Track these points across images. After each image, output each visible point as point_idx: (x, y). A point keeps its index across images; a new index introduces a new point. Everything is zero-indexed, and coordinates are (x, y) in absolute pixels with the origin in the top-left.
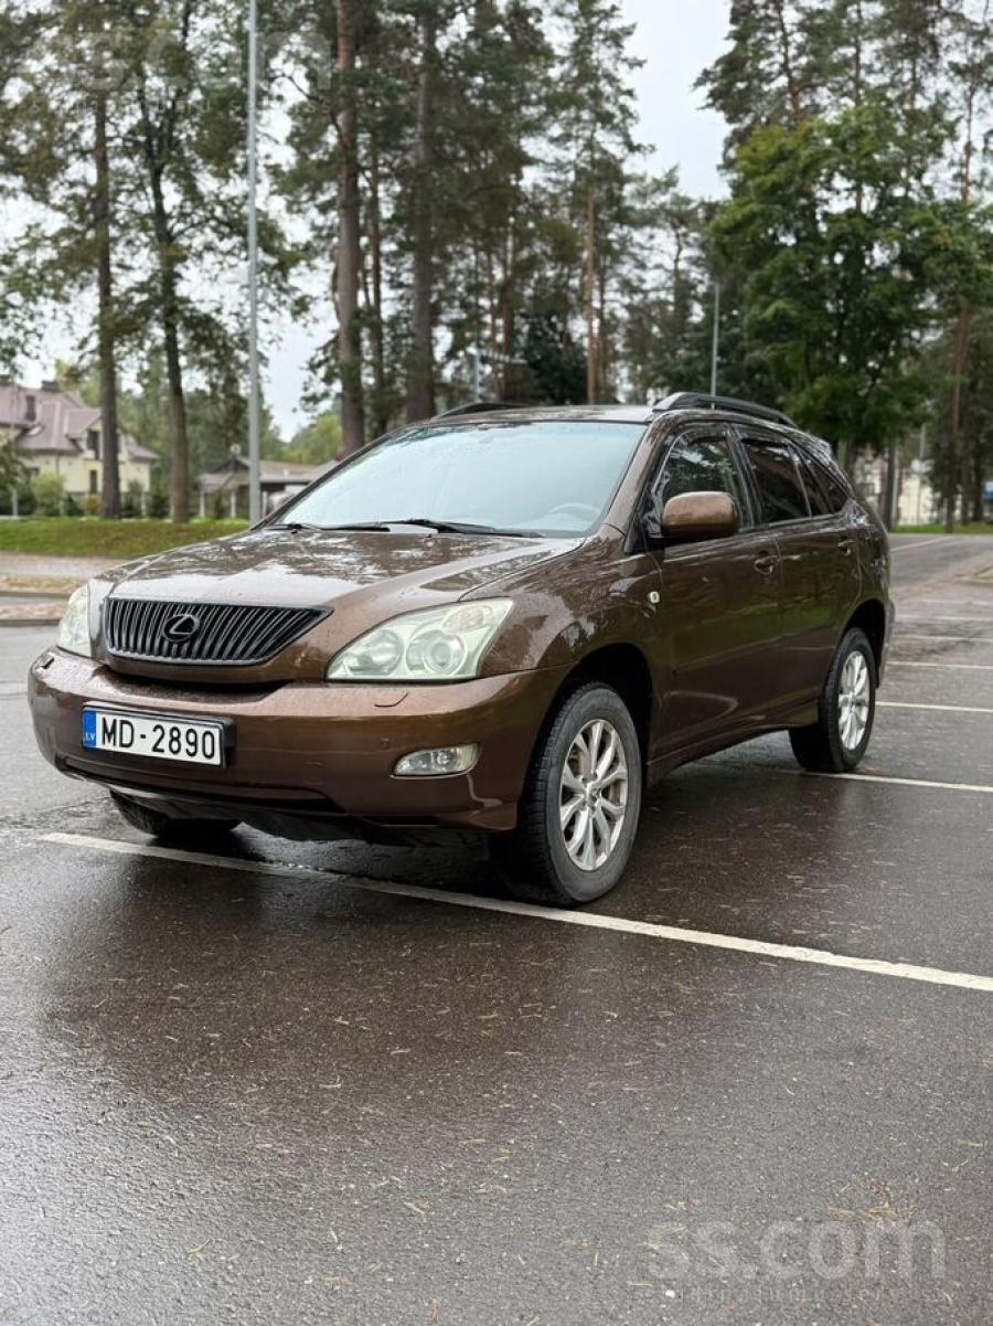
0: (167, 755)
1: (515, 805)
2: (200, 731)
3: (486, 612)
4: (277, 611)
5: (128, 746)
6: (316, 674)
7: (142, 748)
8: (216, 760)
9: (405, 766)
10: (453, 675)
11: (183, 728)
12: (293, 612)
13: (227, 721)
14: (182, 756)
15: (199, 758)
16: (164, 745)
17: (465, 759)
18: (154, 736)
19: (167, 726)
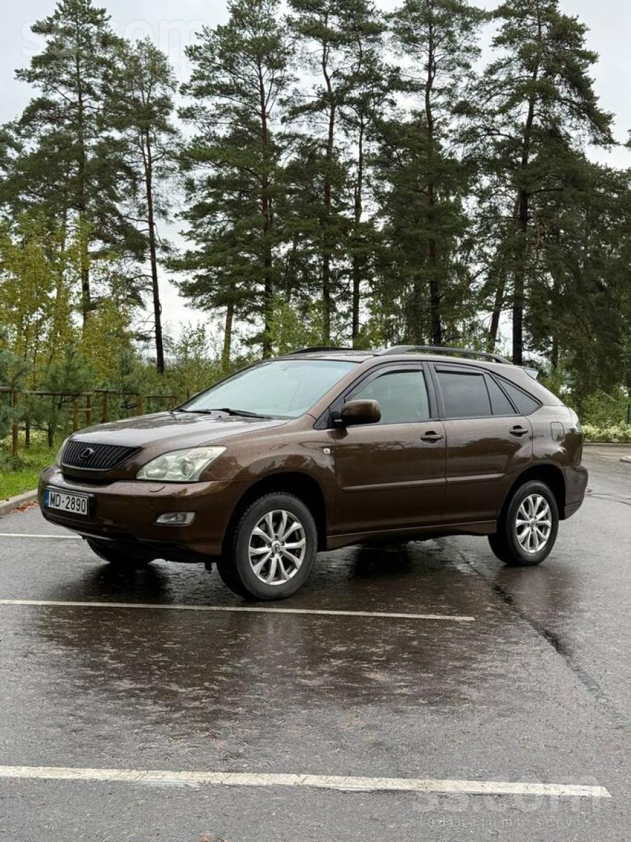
0: (70, 510)
1: (221, 543)
2: (81, 499)
3: (209, 452)
4: (121, 447)
5: (57, 506)
6: (132, 476)
7: (62, 507)
8: (85, 513)
9: (161, 520)
10: (187, 480)
11: (76, 498)
12: (127, 448)
13: (91, 495)
14: (75, 511)
15: (80, 512)
16: (69, 506)
17: (190, 517)
18: (67, 501)
19: (71, 497)
